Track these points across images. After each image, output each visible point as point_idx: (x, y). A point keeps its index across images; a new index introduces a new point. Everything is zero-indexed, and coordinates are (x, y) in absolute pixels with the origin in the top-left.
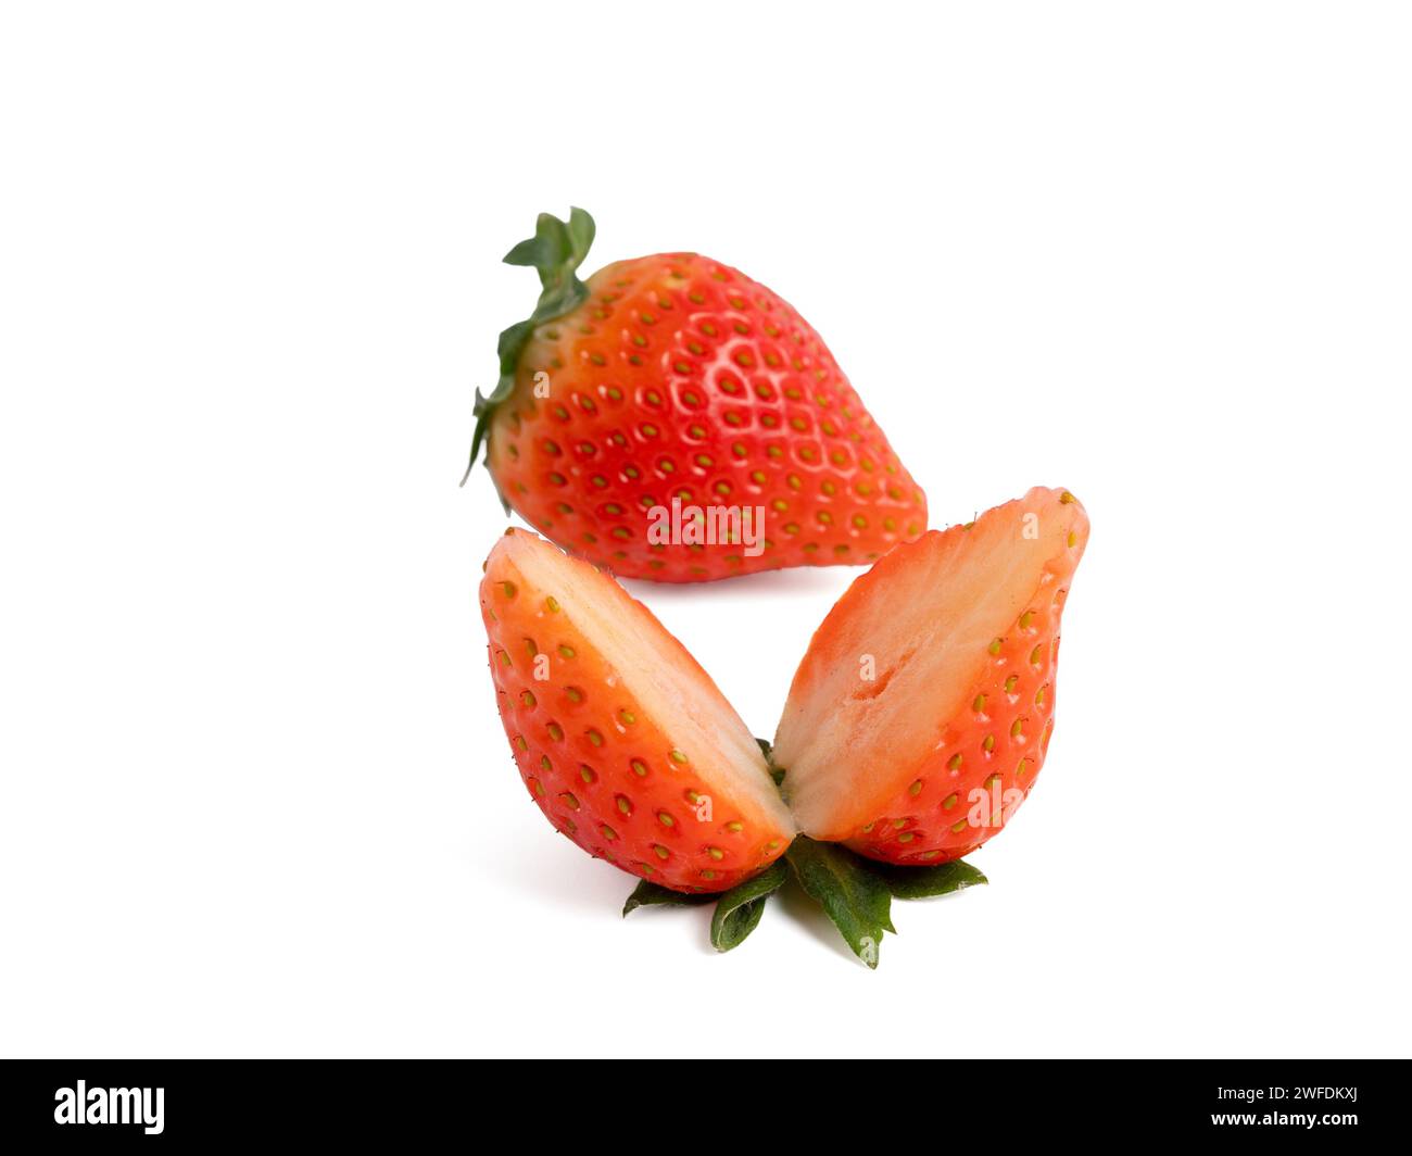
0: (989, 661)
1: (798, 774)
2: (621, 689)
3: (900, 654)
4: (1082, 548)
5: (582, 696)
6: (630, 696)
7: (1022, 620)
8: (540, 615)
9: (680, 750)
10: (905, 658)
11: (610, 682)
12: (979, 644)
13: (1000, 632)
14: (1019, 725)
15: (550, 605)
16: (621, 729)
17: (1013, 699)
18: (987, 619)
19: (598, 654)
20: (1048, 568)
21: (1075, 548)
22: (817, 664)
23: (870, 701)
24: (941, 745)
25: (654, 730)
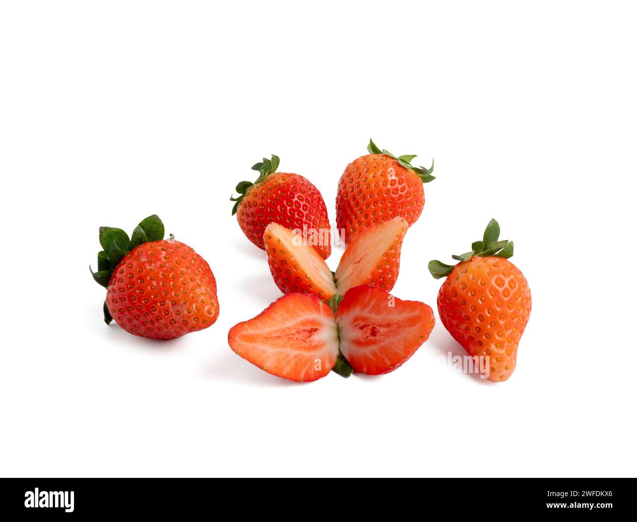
0: (383, 257)
1: (340, 281)
2: (295, 261)
3: (364, 254)
4: (406, 232)
5: (286, 263)
6: (297, 263)
7: (391, 249)
8: (277, 243)
9: (308, 276)
10: (365, 255)
11: (292, 259)
12: (381, 253)
13: (386, 251)
14: (389, 273)
15: (279, 241)
16: (295, 270)
17: (388, 267)
18: (383, 248)
19: (290, 253)
20: (398, 236)
21: (404, 232)
22: (346, 255)
23: (357, 265)
24: (370, 277)
25: (302, 271)
